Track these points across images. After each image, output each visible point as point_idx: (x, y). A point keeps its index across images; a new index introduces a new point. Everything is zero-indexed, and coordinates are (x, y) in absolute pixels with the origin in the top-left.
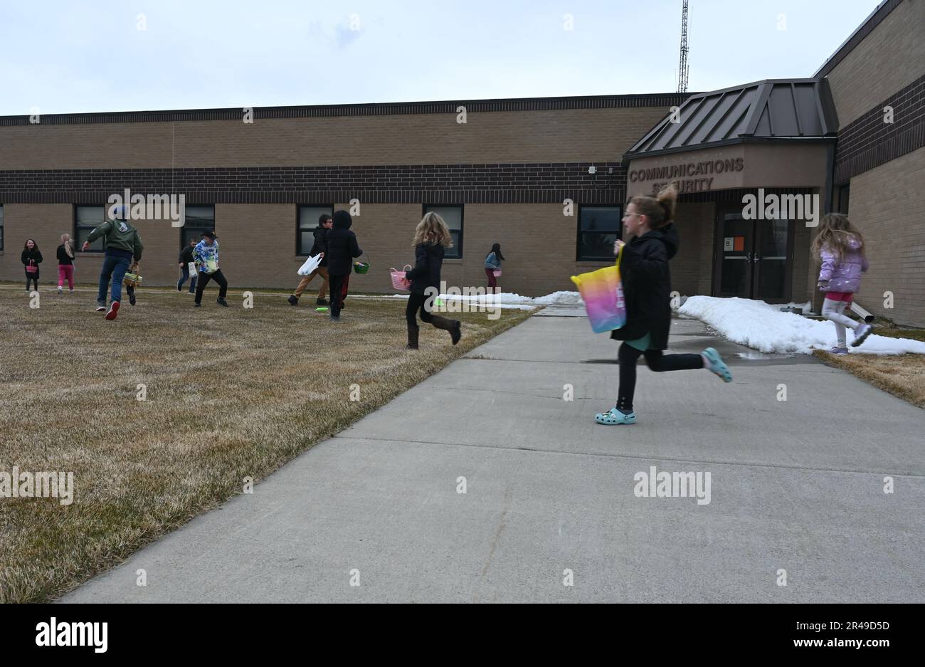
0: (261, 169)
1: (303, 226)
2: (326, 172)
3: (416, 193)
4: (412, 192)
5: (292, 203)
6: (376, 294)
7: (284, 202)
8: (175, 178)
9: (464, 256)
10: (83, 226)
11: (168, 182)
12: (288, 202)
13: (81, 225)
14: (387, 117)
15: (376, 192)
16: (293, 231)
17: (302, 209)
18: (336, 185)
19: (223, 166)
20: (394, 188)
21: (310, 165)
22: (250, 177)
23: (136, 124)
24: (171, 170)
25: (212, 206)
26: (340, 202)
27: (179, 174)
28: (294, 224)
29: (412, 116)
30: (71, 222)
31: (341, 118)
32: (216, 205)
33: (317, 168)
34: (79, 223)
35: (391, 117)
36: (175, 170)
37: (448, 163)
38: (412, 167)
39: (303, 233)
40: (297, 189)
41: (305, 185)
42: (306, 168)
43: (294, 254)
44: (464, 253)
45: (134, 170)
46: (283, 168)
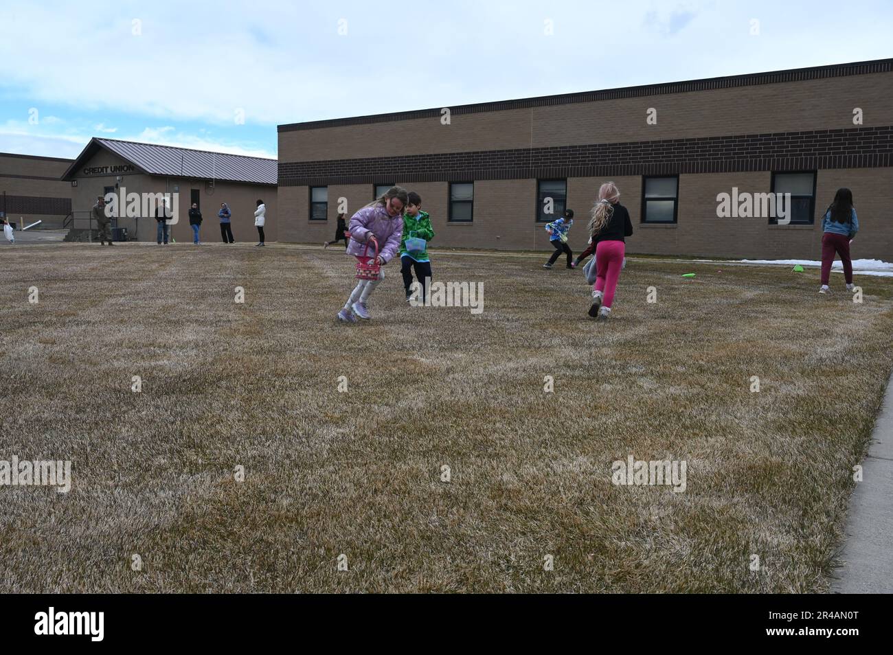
0: (610, 145)
1: (647, 196)
2: (672, 145)
3: (765, 161)
4: (760, 161)
5: (638, 174)
6: (723, 259)
7: (631, 174)
8: (533, 156)
9: (815, 222)
10: (455, 199)
11: (526, 160)
12: (634, 174)
13: (454, 199)
14: (736, 89)
15: (722, 162)
16: (639, 199)
17: (647, 180)
18: (682, 156)
19: (575, 144)
20: (741, 157)
21: (657, 139)
22: (599, 153)
23: (501, 112)
24: (530, 150)
25: (564, 180)
26: (686, 172)
27: (536, 153)
28: (640, 194)
29: (762, 86)
30: (446, 197)
31: (690, 93)
32: (568, 179)
33: (664, 141)
34: (453, 197)
35: (741, 88)
36: (533, 149)
37: (801, 130)
38: (761, 136)
39: (648, 202)
40: (644, 162)
41: (652, 158)
42: (653, 142)
43: (639, 221)
44: (815, 219)
45: (498, 151)
46: (631, 143)
